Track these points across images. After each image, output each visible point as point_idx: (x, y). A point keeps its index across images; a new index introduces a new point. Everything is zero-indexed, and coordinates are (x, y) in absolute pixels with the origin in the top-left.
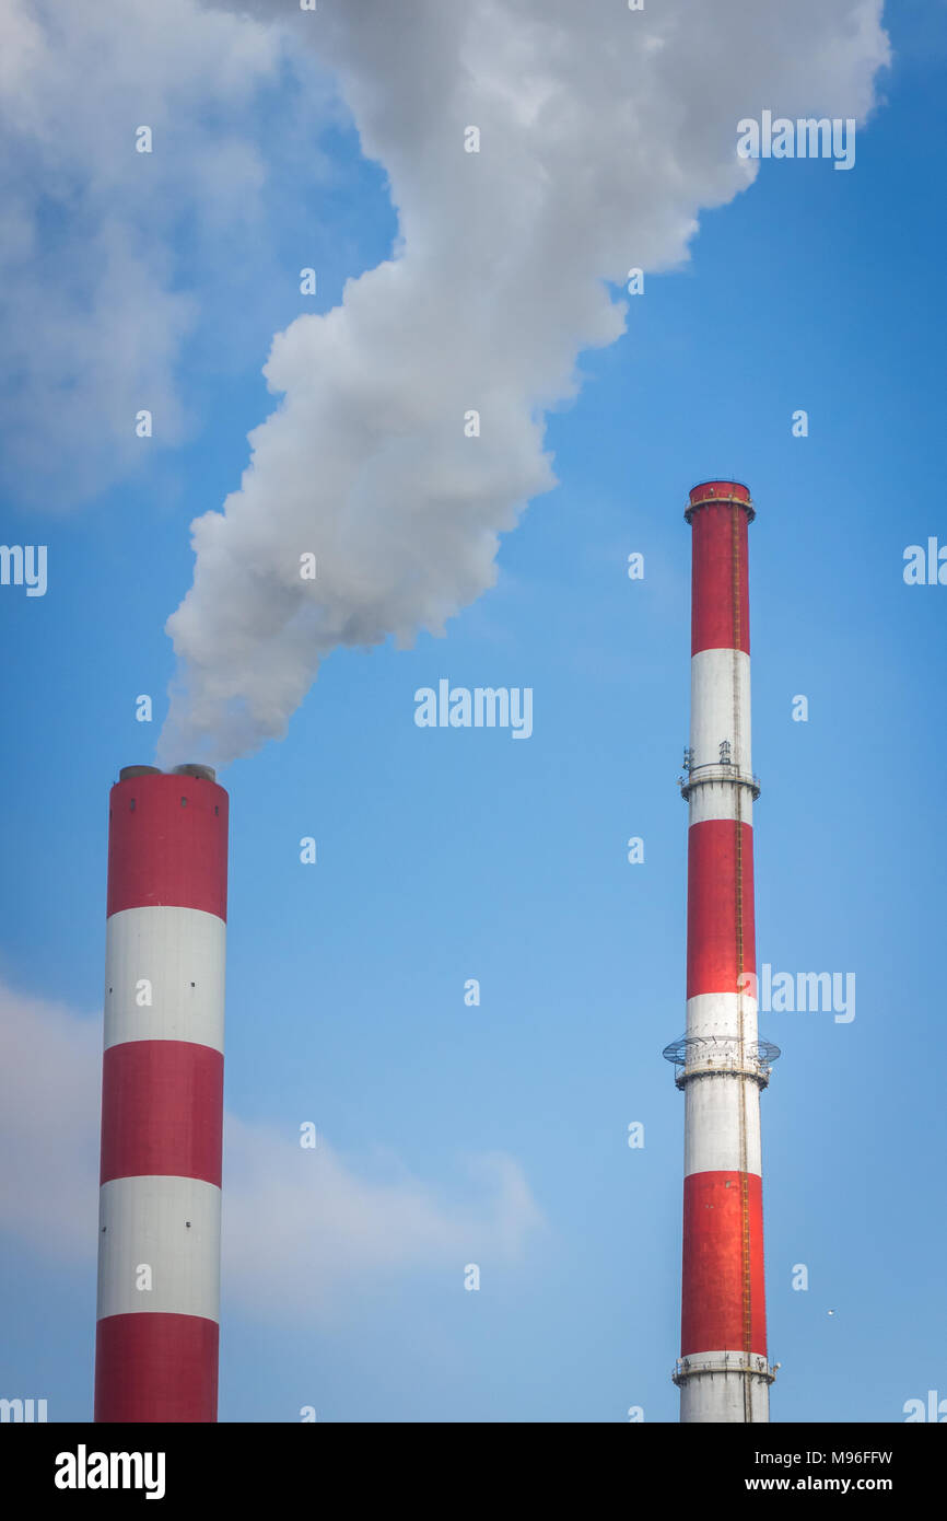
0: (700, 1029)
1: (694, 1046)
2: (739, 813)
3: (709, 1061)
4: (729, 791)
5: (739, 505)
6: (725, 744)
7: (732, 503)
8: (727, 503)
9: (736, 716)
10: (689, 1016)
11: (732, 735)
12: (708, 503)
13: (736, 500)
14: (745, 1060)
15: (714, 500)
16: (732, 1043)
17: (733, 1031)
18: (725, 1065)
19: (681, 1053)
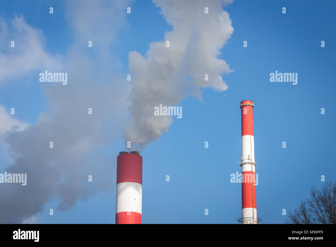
0: (245, 215)
1: (243, 219)
2: (252, 170)
3: (247, 222)
4: (250, 165)
5: (251, 105)
6: (249, 156)
7: (250, 105)
8: (249, 105)
9: (251, 149)
10: (242, 213)
11: (250, 153)
12: (245, 105)
13: (250, 104)
14: (254, 222)
15: (246, 104)
16: (252, 219)
17: (252, 216)
18: (250, 223)
19: (241, 220)
